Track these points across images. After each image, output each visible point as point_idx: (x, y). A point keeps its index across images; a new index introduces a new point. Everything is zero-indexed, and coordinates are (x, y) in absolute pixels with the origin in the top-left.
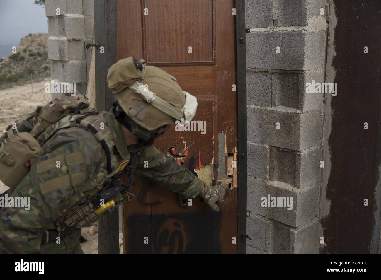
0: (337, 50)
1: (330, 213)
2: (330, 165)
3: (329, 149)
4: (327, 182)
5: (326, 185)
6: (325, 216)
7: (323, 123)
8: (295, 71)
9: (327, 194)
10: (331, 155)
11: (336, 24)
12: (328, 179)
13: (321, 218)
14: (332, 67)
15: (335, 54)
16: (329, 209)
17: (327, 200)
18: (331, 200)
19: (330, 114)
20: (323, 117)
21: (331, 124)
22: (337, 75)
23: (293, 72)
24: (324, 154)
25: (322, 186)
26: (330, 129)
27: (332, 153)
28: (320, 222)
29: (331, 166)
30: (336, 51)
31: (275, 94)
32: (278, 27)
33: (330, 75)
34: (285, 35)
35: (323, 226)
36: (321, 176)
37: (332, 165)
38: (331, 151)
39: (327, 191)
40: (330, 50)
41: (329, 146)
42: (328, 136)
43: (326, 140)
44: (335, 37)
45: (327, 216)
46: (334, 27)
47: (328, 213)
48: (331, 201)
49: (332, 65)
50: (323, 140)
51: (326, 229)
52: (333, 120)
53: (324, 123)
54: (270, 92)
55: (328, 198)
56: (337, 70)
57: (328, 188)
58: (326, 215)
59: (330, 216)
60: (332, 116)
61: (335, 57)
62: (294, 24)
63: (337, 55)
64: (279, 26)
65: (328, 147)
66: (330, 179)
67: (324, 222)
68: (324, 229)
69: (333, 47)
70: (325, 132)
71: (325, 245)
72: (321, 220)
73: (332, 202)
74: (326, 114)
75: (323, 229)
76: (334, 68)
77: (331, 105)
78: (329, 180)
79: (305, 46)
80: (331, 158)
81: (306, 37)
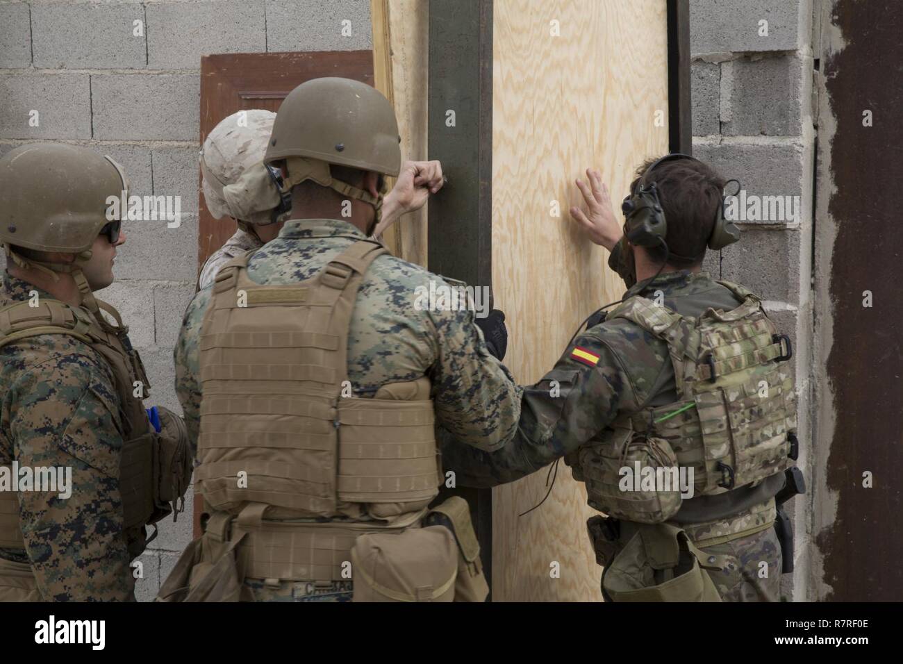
0: (838, 181)
1: (837, 518)
2: (832, 417)
3: (830, 383)
4: (828, 454)
5: (826, 460)
6: (827, 527)
7: (812, 331)
8: (778, 226)
9: (829, 479)
10: (834, 395)
11: (835, 131)
12: (828, 446)
13: (816, 534)
14: (829, 217)
15: (835, 190)
16: (835, 511)
17: (829, 491)
18: (838, 490)
19: (827, 311)
20: (812, 318)
21: (831, 331)
22: (840, 231)
23: (775, 227)
24: (818, 394)
25: (816, 463)
26: (830, 341)
27: (836, 390)
28: (814, 542)
29: (834, 419)
30: (836, 185)
31: (729, 275)
32: (732, 136)
33: (825, 232)
34: (753, 154)
35: (822, 551)
36: (813, 443)
37: (837, 414)
38: (834, 387)
39: (828, 473)
40: (822, 181)
41: (829, 378)
42: (826, 357)
43: (821, 363)
44: (833, 157)
45: (832, 526)
46: (829, 136)
47: (833, 519)
48: (838, 492)
49: (829, 212)
50: (814, 366)
51: (829, 554)
52: (835, 322)
53: (814, 331)
54: (718, 270)
55: (831, 487)
56: (840, 221)
57: (829, 466)
58: (829, 524)
59: (838, 524)
60: (832, 314)
61: (835, 195)
62: (768, 133)
63: (840, 191)
64: (734, 134)
65: (827, 380)
66: (834, 447)
67: (824, 541)
68: (826, 556)
69: (829, 175)
70: (817, 348)
71: (830, 592)
72: (817, 537)
73: (841, 494)
74: (818, 310)
75: (823, 556)
76: (833, 218)
77: (830, 292)
78: (831, 448)
79: (801, 175)
80: (834, 402)
81: (802, 158)
